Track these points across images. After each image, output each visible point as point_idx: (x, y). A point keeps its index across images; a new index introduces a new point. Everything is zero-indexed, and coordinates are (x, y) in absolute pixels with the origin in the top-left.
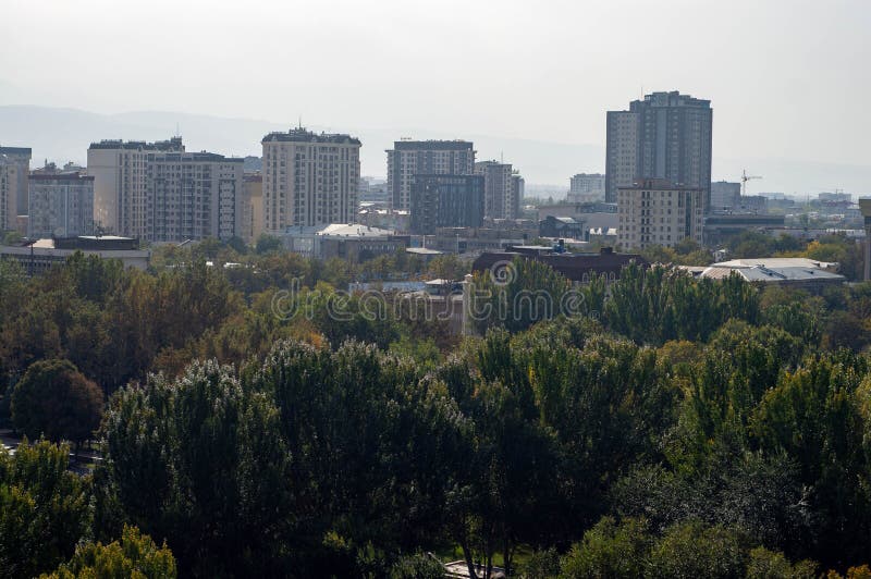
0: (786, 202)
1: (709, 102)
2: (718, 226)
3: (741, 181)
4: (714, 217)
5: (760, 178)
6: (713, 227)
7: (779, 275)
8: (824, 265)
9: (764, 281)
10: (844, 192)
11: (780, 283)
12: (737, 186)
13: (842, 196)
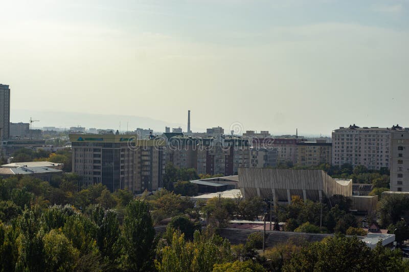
0: (52, 132)
1: (8, 86)
2: (13, 145)
3: (29, 122)
4: (11, 141)
5: (39, 121)
6: (11, 146)
7: (30, 171)
8: (56, 165)
9: (22, 174)
10: (82, 127)
11: (30, 174)
12: (28, 125)
13: (81, 128)
